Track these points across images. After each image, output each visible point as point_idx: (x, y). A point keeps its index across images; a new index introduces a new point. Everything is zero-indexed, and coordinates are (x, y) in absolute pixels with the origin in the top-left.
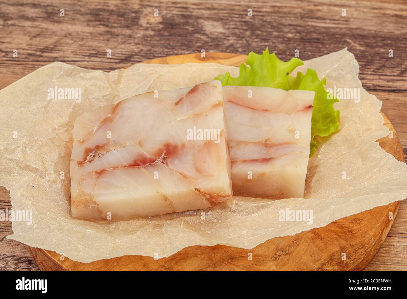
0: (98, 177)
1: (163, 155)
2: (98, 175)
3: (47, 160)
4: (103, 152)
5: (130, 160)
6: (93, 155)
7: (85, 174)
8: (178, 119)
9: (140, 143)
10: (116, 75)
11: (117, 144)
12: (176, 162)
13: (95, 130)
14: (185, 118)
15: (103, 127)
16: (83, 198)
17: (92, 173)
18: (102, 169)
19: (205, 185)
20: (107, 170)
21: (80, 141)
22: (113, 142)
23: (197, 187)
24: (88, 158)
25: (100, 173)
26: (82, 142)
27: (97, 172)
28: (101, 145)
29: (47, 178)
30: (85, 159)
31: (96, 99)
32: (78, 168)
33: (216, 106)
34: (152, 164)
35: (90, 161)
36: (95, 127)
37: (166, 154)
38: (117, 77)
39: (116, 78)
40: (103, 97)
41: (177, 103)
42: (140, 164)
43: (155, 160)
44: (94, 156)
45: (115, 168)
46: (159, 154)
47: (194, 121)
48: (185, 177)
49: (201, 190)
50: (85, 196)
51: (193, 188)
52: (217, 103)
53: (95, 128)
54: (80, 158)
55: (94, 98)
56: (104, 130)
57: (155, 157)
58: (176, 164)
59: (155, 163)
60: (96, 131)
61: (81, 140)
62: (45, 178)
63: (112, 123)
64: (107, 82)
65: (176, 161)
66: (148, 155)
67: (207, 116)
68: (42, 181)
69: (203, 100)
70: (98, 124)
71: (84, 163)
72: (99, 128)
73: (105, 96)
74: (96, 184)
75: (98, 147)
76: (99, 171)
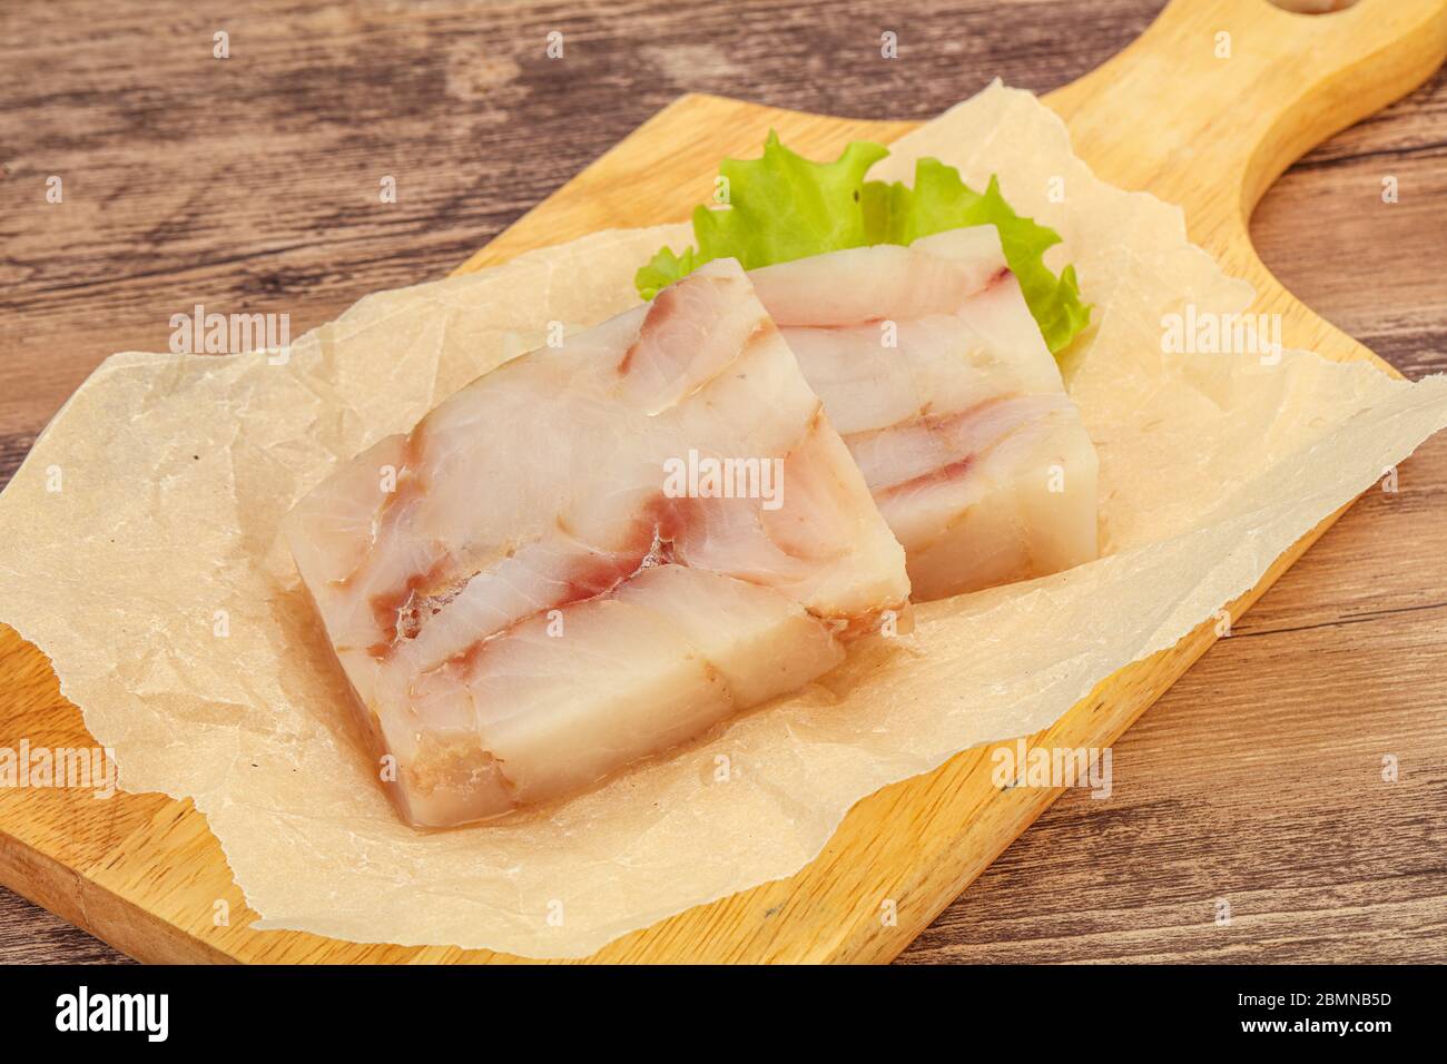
0: (466, 675)
1: (656, 539)
2: (463, 668)
3: (251, 672)
4: (444, 592)
5: (555, 586)
6: (410, 612)
7: (413, 677)
8: (653, 415)
9: (562, 526)
10: (312, 348)
11: (476, 552)
12: (709, 545)
13: (374, 532)
14: (673, 403)
15: (401, 515)
16: (444, 754)
17: (442, 664)
18: (468, 643)
19: (833, 590)
20: (486, 644)
21: (338, 584)
22: (464, 548)
23: (811, 603)
24: (399, 625)
25: (468, 659)
26: (349, 584)
27: (455, 661)
28: (424, 573)
29: (278, 730)
30: (392, 632)
31: (290, 447)
32: (380, 667)
33: (757, 338)
34: (632, 576)
35: (413, 634)
36: (370, 523)
37: (665, 533)
38: (321, 354)
39: (319, 357)
40: (307, 432)
41: (624, 367)
42: (593, 589)
43: (639, 563)
44: (415, 614)
45: (510, 628)
46: (641, 540)
47: (709, 404)
48: (757, 583)
49: (823, 612)
50: (447, 746)
51: (799, 611)
52: (757, 328)
53: (371, 527)
54: (370, 633)
55: (279, 445)
56: (411, 524)
57: (630, 555)
58: (710, 554)
59: (640, 570)
60: (380, 536)
61: (343, 580)
62: (274, 732)
63: (428, 493)
64: (297, 382)
65: (708, 542)
66: (607, 554)
67: (743, 377)
68: (268, 741)
69: (705, 333)
70: (375, 511)
71: (395, 647)
72: (387, 521)
73: (312, 426)
74: (471, 698)
75: (416, 583)
76: (462, 655)
